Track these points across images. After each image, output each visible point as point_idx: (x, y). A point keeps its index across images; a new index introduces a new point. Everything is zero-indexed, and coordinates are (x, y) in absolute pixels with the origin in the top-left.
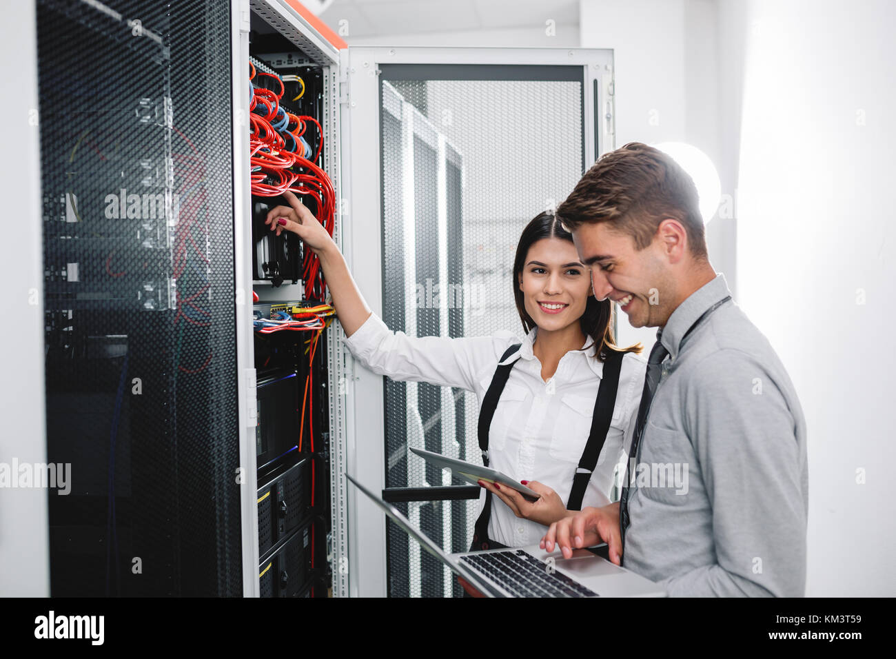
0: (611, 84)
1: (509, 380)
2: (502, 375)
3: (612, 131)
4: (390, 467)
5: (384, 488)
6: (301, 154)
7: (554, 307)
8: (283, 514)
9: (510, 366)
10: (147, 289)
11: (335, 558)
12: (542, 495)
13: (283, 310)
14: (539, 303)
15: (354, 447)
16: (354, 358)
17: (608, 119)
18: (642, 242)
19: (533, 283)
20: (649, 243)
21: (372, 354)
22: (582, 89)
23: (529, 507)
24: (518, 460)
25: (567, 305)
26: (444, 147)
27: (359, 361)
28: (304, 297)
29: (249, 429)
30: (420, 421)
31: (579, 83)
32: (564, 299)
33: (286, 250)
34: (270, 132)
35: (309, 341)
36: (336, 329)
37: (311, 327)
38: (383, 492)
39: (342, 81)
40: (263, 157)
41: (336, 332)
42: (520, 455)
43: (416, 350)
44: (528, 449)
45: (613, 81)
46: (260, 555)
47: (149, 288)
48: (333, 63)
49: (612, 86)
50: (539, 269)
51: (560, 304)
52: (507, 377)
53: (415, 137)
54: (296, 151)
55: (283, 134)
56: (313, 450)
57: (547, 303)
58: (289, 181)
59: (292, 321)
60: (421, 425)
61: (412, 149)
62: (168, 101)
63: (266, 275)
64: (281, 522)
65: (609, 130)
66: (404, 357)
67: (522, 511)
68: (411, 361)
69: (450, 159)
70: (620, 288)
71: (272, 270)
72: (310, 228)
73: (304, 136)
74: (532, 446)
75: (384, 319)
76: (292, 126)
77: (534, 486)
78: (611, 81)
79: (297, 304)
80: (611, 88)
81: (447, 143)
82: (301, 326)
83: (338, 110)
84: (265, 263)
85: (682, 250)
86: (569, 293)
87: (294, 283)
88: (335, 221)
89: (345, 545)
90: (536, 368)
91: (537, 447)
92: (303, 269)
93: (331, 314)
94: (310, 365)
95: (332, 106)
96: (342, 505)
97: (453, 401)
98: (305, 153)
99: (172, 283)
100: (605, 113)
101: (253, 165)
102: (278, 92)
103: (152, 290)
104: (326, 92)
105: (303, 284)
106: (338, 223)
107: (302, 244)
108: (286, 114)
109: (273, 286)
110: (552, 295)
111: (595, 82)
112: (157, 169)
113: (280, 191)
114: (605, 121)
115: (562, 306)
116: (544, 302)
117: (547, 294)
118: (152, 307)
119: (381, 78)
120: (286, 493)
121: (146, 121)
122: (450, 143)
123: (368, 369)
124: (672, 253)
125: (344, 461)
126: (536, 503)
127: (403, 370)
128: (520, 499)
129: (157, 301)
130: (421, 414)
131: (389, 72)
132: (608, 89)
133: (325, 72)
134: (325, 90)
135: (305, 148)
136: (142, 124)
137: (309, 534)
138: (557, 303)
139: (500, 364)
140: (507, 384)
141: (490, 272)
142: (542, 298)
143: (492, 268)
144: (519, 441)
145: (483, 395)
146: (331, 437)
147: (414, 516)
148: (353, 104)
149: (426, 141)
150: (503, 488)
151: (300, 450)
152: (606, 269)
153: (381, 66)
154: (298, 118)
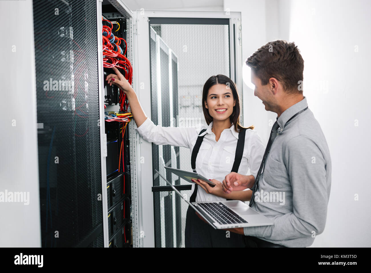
0: (240, 26)
1: (203, 142)
2: (200, 140)
3: (241, 44)
4: (155, 178)
5: (152, 186)
6: (119, 52)
7: (222, 110)
8: (114, 195)
9: (203, 137)
10: (63, 102)
11: (133, 214)
12: (216, 184)
13: (113, 114)
14: (216, 110)
15: (140, 170)
16: (140, 136)
17: (239, 39)
19: (212, 103)
21: (148, 133)
22: (229, 28)
23: (211, 189)
24: (207, 172)
25: (227, 109)
26: (171, 55)
27: (142, 137)
28: (120, 110)
29: (104, 157)
30: (164, 163)
31: (228, 25)
32: (225, 107)
33: (113, 91)
34: (108, 42)
35: (122, 128)
36: (133, 123)
37: (125, 121)
38: (152, 188)
39: (134, 24)
40: (106, 52)
41: (133, 124)
42: (208, 170)
43: (166, 132)
44: (211, 167)
45: (241, 25)
46: (108, 209)
47: (64, 102)
48: (130, 17)
49: (241, 27)
50: (214, 97)
51: (224, 109)
52: (202, 141)
53: (161, 49)
54: (118, 51)
55: (113, 44)
56: (124, 171)
57: (219, 109)
58: (115, 62)
59: (117, 118)
60: (164, 164)
61: (160, 55)
62: (71, 28)
63: (106, 100)
64: (114, 198)
65: (240, 44)
66: (161, 134)
67: (209, 190)
68: (164, 136)
69: (173, 59)
71: (108, 98)
72: (123, 82)
73: (120, 45)
74: (213, 166)
75: (152, 120)
76: (115, 42)
77: (213, 181)
78: (240, 25)
79: (118, 113)
80: (240, 27)
81: (172, 53)
82: (121, 120)
83: (132, 36)
84: (106, 96)
86: (227, 104)
87: (116, 105)
88: (132, 80)
89: (137, 209)
90: (213, 137)
91: (214, 166)
92: (119, 99)
93: (131, 116)
94: (123, 137)
95: (130, 34)
96: (136, 193)
97: (176, 157)
98: (121, 52)
99: (74, 100)
100: (238, 37)
101: (103, 55)
102: (111, 27)
103: (66, 102)
104: (128, 28)
105: (119, 105)
106: (134, 80)
107: (119, 89)
108: (114, 37)
109: (109, 105)
110: (221, 105)
111: (234, 25)
112: (67, 55)
113: (113, 66)
114: (238, 40)
115: (225, 110)
116: (218, 109)
117: (219, 105)
118: (66, 110)
119: (150, 23)
120: (115, 187)
121: (62, 36)
122: (173, 53)
123: (146, 140)
125: (137, 180)
126: (214, 187)
127: (160, 140)
128: (208, 186)
129: (68, 107)
130: (164, 160)
131: (152, 20)
132: (239, 28)
133: (127, 20)
134: (127, 28)
135: (121, 51)
136: (60, 37)
137: (123, 204)
138: (223, 109)
139: (199, 136)
140: (202, 143)
141: (188, 107)
142: (217, 107)
143: (189, 105)
144: (207, 164)
145: (192, 148)
146: (131, 166)
147: (162, 200)
148: (138, 33)
149: (165, 51)
150: (201, 181)
151: (119, 171)
153: (150, 18)
154: (118, 38)
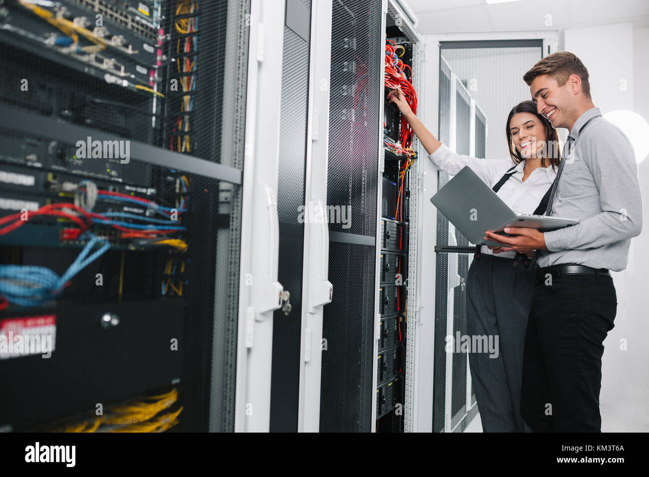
5: (436, 245)
8: (388, 237)
9: (511, 175)
18: (562, 84)
20: (564, 84)
21: (442, 163)
22: (542, 51)
26: (474, 107)
31: (541, 48)
34: (391, 62)
35: (401, 172)
39: (421, 50)
48: (418, 40)
53: (458, 93)
55: (395, 66)
70: (550, 104)
71: (388, 129)
72: (403, 103)
73: (404, 71)
76: (399, 65)
78: (557, 46)
85: (578, 87)
87: (396, 142)
95: (417, 61)
106: (418, 110)
108: (397, 59)
111: (549, 47)
112: (350, 65)
119: (441, 48)
121: (346, 47)
124: (574, 89)
131: (444, 45)
133: (414, 46)
135: (405, 76)
145: (494, 185)
148: (427, 59)
152: (544, 97)
153: (441, 42)
154: (402, 63)
